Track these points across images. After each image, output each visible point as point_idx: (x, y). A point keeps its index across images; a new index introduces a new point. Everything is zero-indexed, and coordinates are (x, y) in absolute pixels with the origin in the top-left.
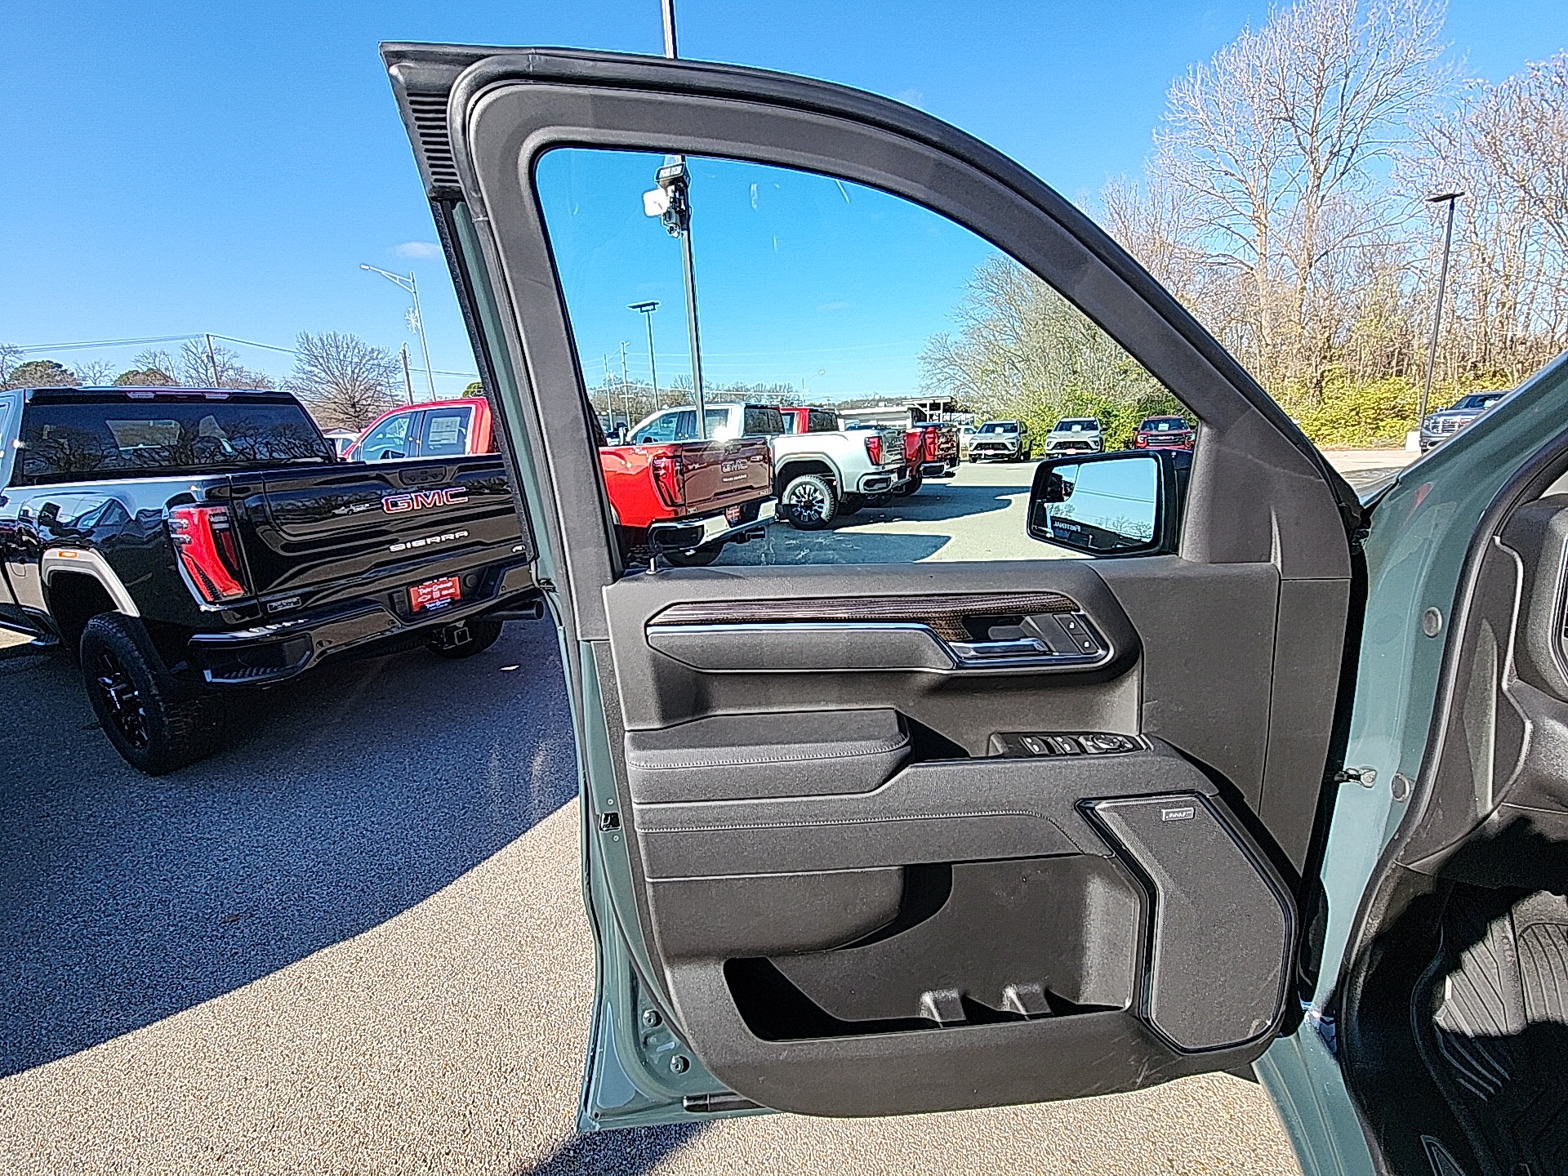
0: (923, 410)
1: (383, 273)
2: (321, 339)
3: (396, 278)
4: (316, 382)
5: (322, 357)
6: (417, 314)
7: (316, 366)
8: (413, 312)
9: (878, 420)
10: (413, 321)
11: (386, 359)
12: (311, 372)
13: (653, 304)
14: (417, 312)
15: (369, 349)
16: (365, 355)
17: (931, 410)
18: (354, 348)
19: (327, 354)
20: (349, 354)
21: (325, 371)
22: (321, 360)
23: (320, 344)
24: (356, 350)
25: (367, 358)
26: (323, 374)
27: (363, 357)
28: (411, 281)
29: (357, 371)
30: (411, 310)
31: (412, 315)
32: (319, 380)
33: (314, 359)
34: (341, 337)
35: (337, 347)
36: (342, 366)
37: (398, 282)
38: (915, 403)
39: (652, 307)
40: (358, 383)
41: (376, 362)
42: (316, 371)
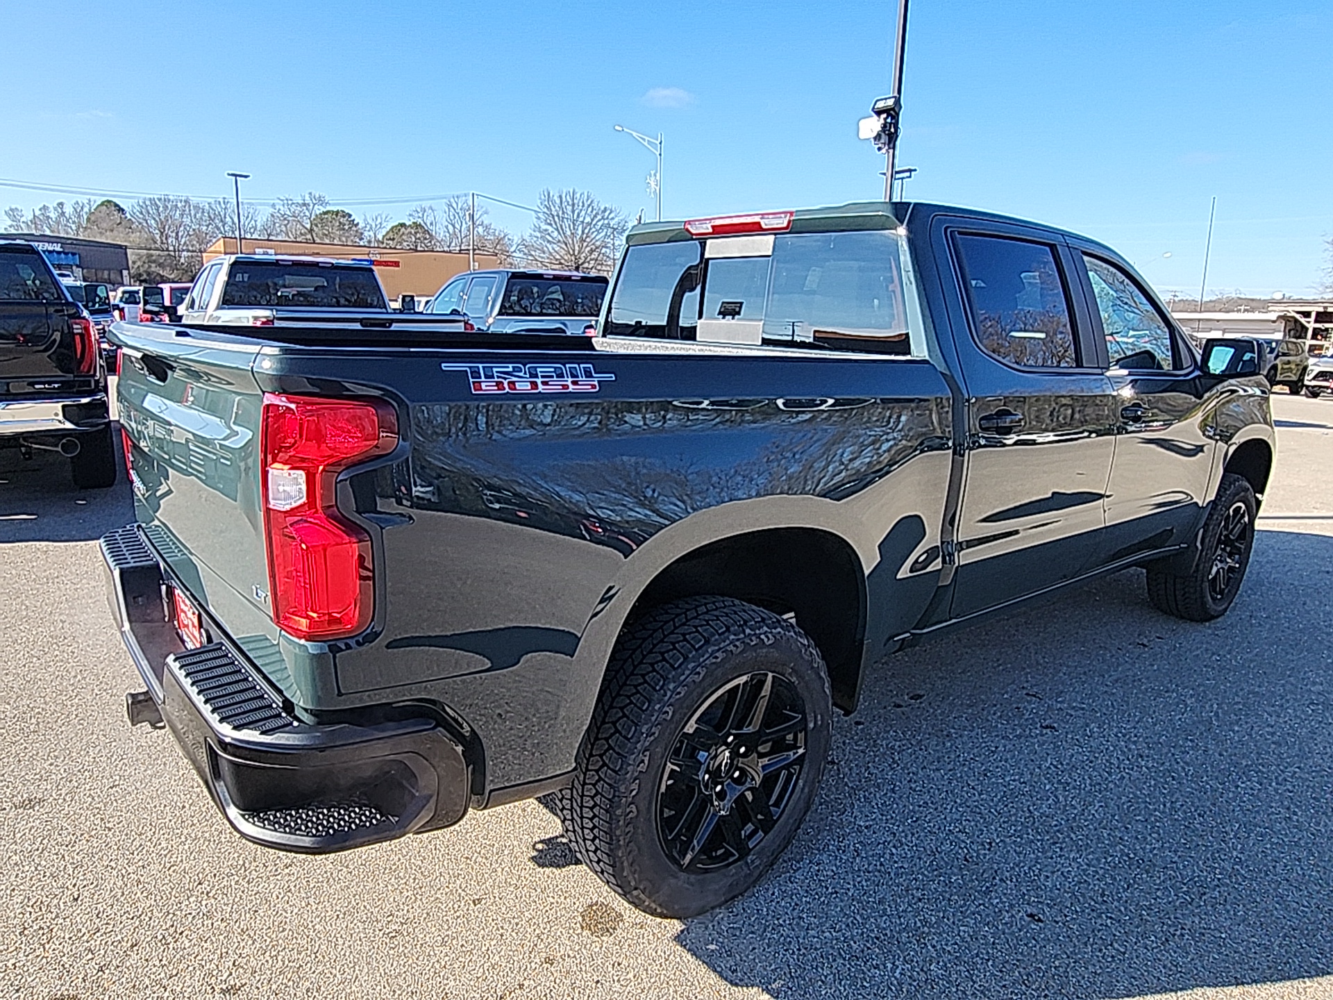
0: (1303, 320)
1: (634, 134)
2: (560, 197)
3: (644, 140)
4: (549, 241)
5: (558, 216)
6: (658, 178)
7: (551, 225)
8: (655, 175)
9: (1224, 331)
10: (653, 184)
11: (616, 219)
12: (546, 230)
13: (910, 171)
14: (658, 175)
15: (602, 208)
16: (597, 214)
17: (1316, 321)
18: (589, 206)
19: (563, 213)
20: (583, 213)
21: (557, 230)
22: (556, 218)
23: (558, 201)
24: (590, 209)
25: (599, 217)
26: (556, 233)
27: (595, 216)
28: (658, 142)
29: (586, 231)
30: (653, 172)
31: (653, 178)
32: (550, 239)
33: (550, 218)
34: (578, 196)
35: (573, 205)
36: (574, 225)
37: (646, 144)
38: (1290, 309)
39: (908, 174)
40: (585, 244)
41: (606, 222)
42: (550, 229)
